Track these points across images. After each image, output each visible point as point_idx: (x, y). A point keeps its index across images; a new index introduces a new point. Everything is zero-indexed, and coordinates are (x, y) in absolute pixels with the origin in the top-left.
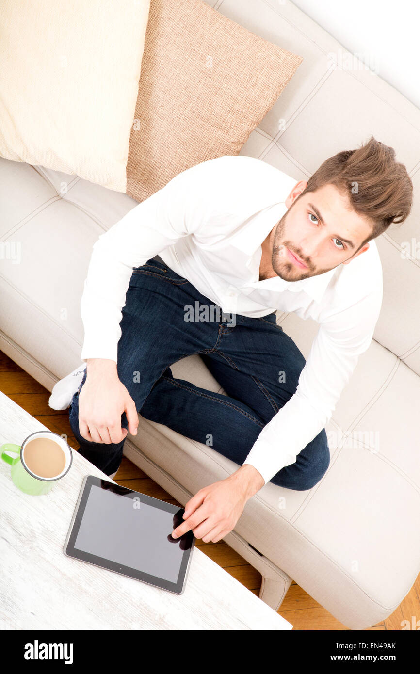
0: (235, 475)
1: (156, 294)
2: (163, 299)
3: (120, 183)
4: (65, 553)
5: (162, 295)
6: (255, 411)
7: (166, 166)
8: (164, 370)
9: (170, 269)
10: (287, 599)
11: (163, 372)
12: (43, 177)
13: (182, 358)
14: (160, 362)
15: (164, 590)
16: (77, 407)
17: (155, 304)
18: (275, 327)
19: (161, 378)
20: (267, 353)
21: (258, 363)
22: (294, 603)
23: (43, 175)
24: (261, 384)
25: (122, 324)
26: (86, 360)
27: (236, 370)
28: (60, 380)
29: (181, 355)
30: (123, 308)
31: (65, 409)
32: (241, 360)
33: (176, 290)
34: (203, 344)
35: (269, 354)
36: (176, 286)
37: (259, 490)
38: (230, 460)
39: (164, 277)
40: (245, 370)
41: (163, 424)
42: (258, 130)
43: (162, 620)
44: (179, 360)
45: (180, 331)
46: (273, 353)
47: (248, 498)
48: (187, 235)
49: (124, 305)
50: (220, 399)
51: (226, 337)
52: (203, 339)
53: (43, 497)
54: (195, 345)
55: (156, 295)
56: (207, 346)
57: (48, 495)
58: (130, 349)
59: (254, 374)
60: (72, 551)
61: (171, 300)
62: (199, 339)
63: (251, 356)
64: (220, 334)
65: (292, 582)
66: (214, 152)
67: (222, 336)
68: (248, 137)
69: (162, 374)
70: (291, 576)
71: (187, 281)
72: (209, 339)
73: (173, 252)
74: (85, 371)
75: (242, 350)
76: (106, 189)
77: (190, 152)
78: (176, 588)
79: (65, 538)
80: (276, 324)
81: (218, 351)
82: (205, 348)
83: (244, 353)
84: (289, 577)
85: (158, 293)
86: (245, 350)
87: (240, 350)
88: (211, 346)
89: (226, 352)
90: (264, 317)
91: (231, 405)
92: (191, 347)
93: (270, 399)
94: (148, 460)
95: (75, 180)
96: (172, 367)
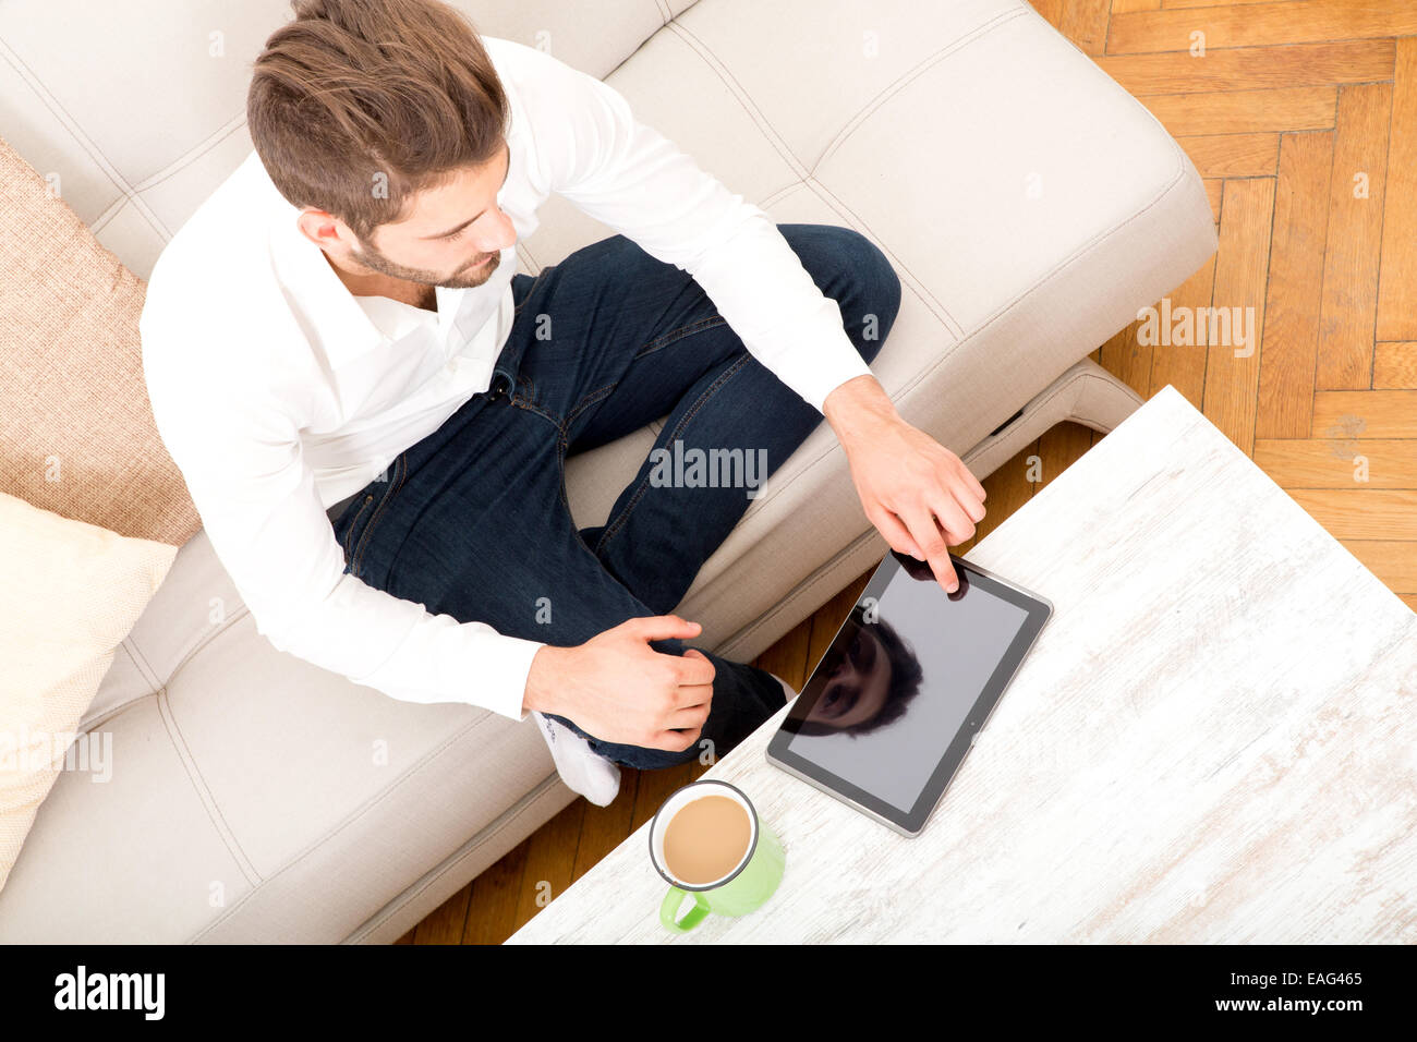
0: (843, 434)
1: (415, 528)
2: (429, 515)
3: (155, 555)
4: (913, 834)
5: (420, 516)
6: (712, 368)
7: (138, 446)
8: (582, 546)
9: (368, 487)
10: (1125, 375)
11: (586, 548)
12: (108, 720)
13: (565, 500)
14: (563, 551)
15: (1036, 642)
16: (621, 747)
17: (435, 535)
18: (542, 283)
19: (598, 555)
20: (592, 313)
21: (610, 337)
22: (1137, 362)
23: (104, 718)
24: (657, 341)
25: (463, 617)
26: (525, 711)
27: (616, 388)
28: (556, 771)
29: (557, 503)
30: (427, 610)
31: (619, 774)
32: (596, 375)
33: (416, 483)
34: (545, 449)
35: (597, 309)
36: (406, 482)
37: (882, 389)
38: (805, 442)
39: (382, 503)
40: (620, 370)
41: (699, 568)
42: (97, 225)
43: (1096, 658)
44: (567, 507)
45: (505, 493)
46: (596, 301)
47: (895, 415)
48: (301, 445)
49: (422, 607)
50: (669, 435)
51: (540, 396)
52: (535, 446)
53: (790, 858)
54: (543, 466)
55: (417, 529)
56: (552, 441)
57: (789, 847)
58: (520, 612)
59: (633, 353)
60: (913, 820)
61: (434, 499)
62: (532, 454)
63: (592, 351)
64: (531, 407)
65: (1093, 359)
66: (127, 335)
67: (537, 404)
68: (108, 252)
69: (589, 551)
70: (1076, 361)
71: (401, 456)
72: (538, 433)
73: (333, 473)
74: (548, 716)
75: (576, 367)
76: (160, 588)
77: (116, 388)
78: (1037, 615)
79: (885, 829)
80: (535, 278)
81: (567, 417)
82: (554, 447)
83: (582, 363)
84: (1079, 364)
85: (415, 524)
86: (578, 361)
87: (575, 372)
88: (552, 434)
89: (572, 403)
90: (516, 304)
91: (689, 416)
92: (545, 477)
93: (694, 328)
94: (771, 614)
95: (128, 650)
96: (581, 524)
